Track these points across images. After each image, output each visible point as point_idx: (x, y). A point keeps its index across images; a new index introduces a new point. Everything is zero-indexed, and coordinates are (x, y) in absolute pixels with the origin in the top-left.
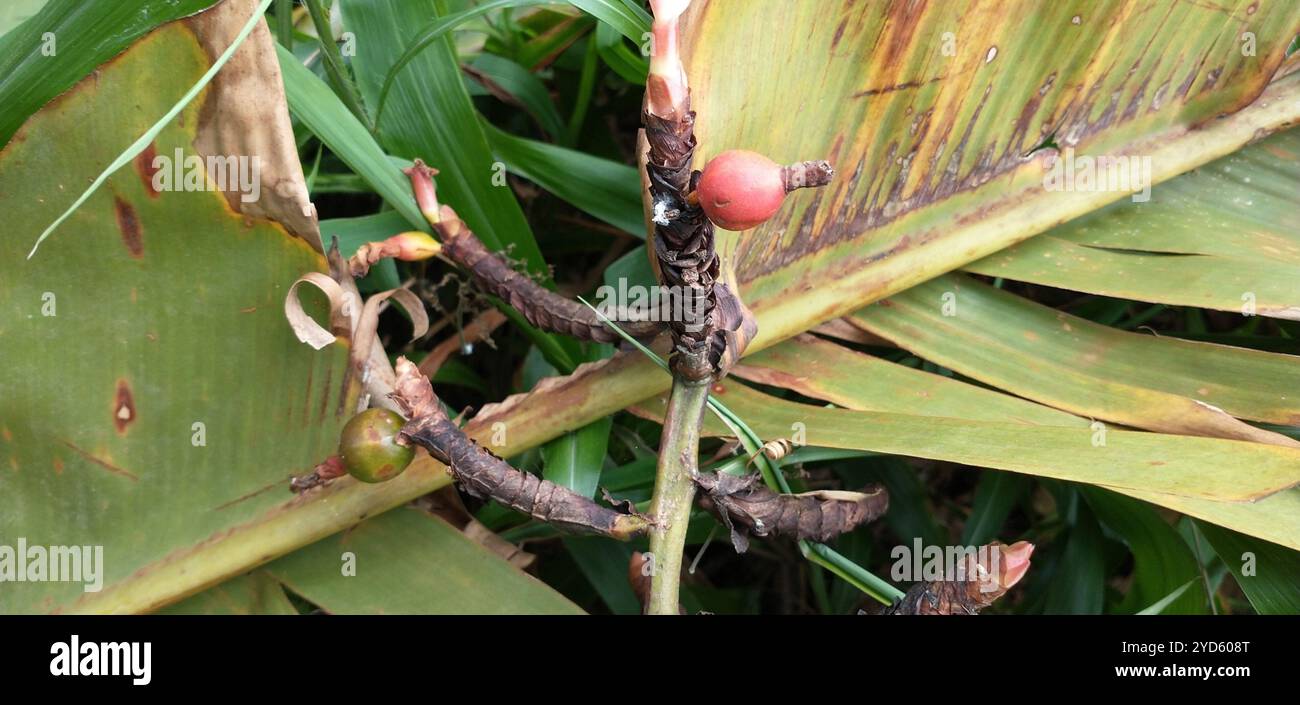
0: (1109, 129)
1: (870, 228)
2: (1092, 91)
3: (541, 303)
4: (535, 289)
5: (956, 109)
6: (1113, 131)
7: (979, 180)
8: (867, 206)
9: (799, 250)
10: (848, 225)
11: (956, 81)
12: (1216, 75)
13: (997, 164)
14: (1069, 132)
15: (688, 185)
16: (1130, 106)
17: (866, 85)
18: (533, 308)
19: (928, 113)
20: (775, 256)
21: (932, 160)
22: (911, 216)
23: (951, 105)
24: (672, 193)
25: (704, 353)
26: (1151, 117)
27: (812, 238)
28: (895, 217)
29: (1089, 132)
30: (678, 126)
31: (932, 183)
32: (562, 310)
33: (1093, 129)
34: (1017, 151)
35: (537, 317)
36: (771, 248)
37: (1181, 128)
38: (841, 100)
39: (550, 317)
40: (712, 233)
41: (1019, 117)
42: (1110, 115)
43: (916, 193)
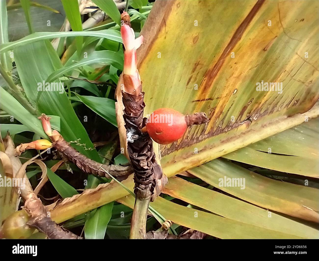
0: (266, 116)
1: (195, 143)
2: (263, 104)
3: (87, 164)
4: (85, 159)
5: (223, 108)
6: (267, 116)
7: (228, 129)
8: (194, 136)
9: (173, 150)
10: (188, 142)
11: (224, 99)
12: (297, 101)
13: (233, 125)
14: (255, 116)
15: (142, 124)
16: (272, 109)
17: (196, 99)
18: (84, 166)
19: (214, 109)
20: (165, 151)
21: (214, 123)
22: (207, 140)
23: (222, 106)
24: (134, 128)
25: (148, 190)
26: (278, 113)
27: (177, 146)
28: (203, 140)
29: (260, 117)
30: (137, 98)
31: (214, 130)
32: (95, 167)
33: (261, 116)
34: (239, 121)
35: (86, 169)
36: (163, 148)
37: (286, 117)
38: (188, 102)
39: (91, 169)
40: (152, 144)
41: (241, 111)
42: (267, 112)
43: (209, 133)
